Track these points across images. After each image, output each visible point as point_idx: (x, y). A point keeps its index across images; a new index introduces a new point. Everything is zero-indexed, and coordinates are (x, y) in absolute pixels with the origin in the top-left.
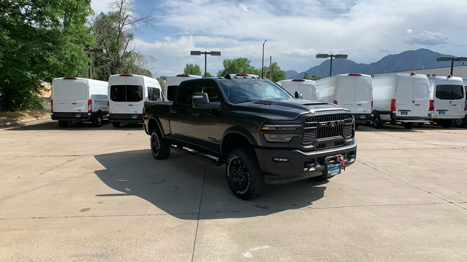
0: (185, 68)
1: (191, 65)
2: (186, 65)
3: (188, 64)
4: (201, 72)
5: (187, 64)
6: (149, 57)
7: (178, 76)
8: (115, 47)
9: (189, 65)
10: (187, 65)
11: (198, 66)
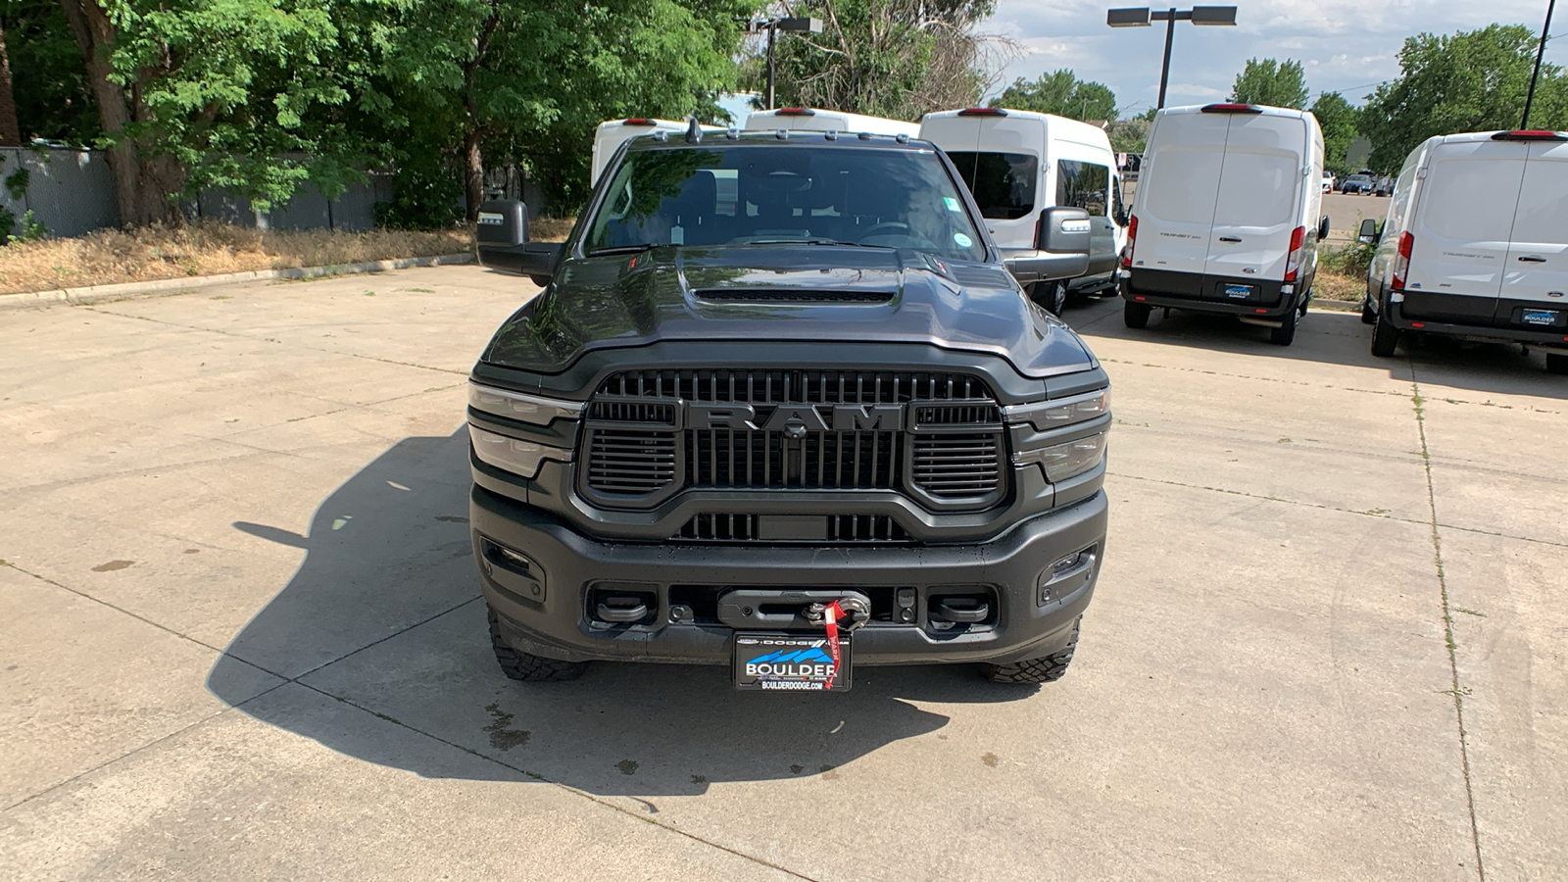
0: (1242, 76)
1: (1269, 65)
2: (1246, 66)
3: (1255, 60)
4: (1305, 92)
5: (1248, 62)
6: (996, 39)
7: (1205, 110)
8: (860, 9)
9: (1259, 62)
10: (1251, 65)
11: (1295, 68)
